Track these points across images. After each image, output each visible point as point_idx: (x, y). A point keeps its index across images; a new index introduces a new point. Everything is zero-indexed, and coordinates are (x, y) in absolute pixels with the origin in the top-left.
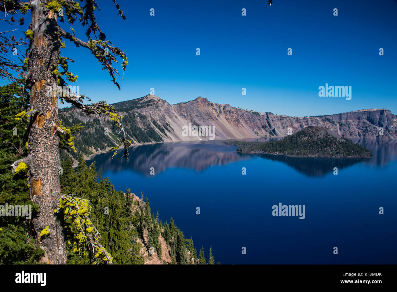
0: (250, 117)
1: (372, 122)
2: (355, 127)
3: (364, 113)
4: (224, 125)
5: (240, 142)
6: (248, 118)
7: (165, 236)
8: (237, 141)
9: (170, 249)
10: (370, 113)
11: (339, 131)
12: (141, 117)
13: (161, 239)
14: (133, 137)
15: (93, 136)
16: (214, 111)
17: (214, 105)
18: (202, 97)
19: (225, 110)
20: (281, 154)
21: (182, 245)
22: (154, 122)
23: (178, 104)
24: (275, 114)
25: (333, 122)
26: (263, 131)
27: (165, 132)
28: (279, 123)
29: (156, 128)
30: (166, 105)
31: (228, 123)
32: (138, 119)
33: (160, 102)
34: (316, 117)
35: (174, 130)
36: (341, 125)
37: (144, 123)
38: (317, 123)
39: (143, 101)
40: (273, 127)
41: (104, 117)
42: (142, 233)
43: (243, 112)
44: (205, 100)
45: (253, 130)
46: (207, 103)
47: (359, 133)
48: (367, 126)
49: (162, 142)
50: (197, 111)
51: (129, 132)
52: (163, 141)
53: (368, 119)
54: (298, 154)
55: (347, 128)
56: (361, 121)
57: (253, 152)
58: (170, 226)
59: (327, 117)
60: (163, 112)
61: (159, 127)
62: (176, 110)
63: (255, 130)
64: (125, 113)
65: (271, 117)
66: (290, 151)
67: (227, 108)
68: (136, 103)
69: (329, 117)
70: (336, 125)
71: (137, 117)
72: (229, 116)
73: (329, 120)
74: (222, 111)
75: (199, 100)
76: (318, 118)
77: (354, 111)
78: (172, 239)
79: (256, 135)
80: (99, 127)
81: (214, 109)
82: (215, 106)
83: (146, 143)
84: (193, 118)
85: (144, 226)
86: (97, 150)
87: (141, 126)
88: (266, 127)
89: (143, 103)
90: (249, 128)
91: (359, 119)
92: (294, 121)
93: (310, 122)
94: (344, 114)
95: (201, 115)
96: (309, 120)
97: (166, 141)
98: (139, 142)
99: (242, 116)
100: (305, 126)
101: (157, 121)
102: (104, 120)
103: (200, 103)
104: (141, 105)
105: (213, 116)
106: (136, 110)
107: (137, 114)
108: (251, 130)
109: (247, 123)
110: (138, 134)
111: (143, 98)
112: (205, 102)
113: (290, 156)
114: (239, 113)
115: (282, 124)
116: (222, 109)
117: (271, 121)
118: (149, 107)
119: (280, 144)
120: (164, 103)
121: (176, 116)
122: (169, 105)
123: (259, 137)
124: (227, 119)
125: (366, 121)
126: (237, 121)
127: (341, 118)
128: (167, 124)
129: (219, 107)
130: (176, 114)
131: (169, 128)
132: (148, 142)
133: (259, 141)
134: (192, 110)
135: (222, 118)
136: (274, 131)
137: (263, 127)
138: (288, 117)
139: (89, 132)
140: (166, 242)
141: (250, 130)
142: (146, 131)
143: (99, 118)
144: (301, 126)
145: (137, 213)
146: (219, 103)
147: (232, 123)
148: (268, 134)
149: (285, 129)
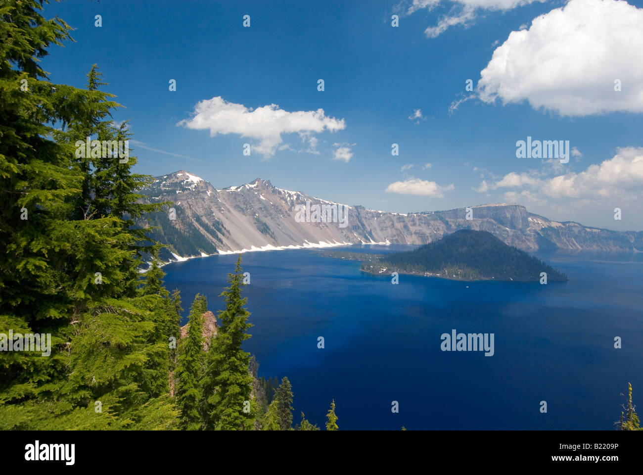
1: (501, 222)
3: (488, 209)
10: (497, 209)
16: (283, 201)
22: (198, 219)
24: (367, 208)
25: (447, 222)
26: (356, 234)
27: (217, 237)
28: (375, 223)
29: (202, 229)
30: (210, 189)
33: (202, 184)
34: (425, 213)
35: (230, 232)
37: (183, 220)
38: (427, 223)
39: (171, 181)
40: (368, 227)
44: (267, 184)
48: (495, 227)
49: (215, 254)
50: (259, 201)
52: (217, 252)
53: (495, 217)
56: (485, 220)
60: (207, 201)
61: (207, 228)
62: (226, 198)
65: (362, 213)
67: (302, 198)
68: (159, 185)
69: (441, 214)
70: (451, 225)
73: (441, 219)
74: (295, 204)
75: (258, 184)
76: (427, 216)
82: (283, 195)
83: (193, 257)
84: (255, 213)
87: (178, 225)
88: (358, 227)
89: (172, 185)
91: (482, 217)
92: (395, 220)
93: (417, 222)
95: (265, 208)
96: (416, 218)
98: (182, 255)
101: (202, 216)
103: (260, 187)
104: (167, 189)
105: (283, 210)
106: (165, 197)
110: (177, 240)
111: (169, 177)
112: (267, 187)
115: (379, 224)
116: (294, 199)
117: (364, 220)
118: (187, 192)
120: (207, 187)
121: (228, 209)
123: (351, 244)
125: (491, 220)
127: (456, 217)
128: (218, 223)
130: (228, 206)
131: (223, 229)
132: (195, 255)
134: (251, 199)
137: (354, 228)
138: (387, 214)
142: (187, 234)
144: (405, 227)
148: (363, 239)
149: (385, 232)
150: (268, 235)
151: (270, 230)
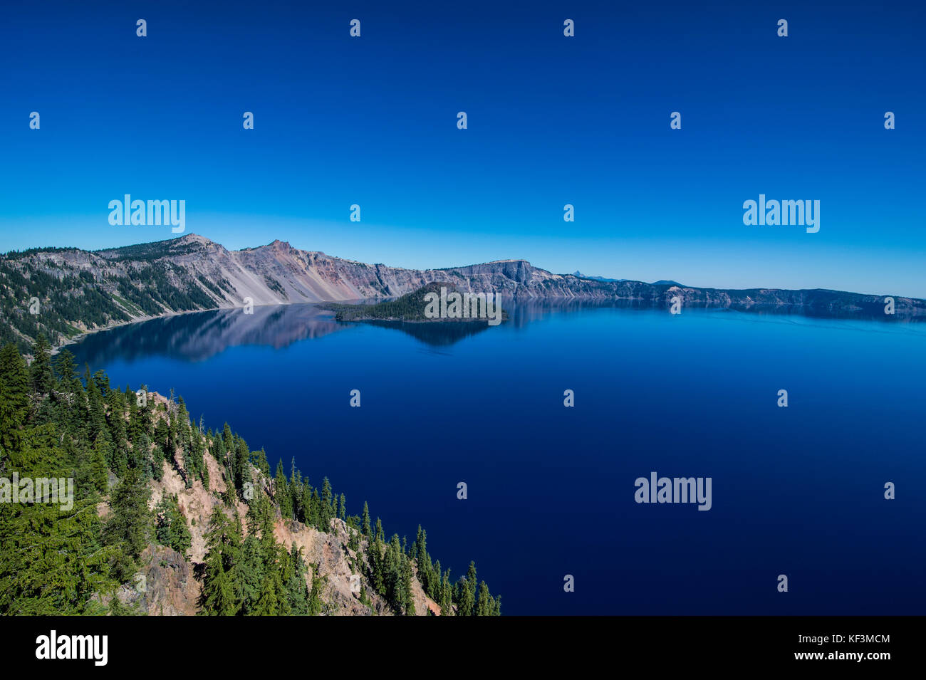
0: (354, 270)
1: (509, 276)
2: (489, 282)
3: (499, 264)
4: (317, 281)
5: (340, 305)
6: (351, 272)
7: (216, 452)
8: (335, 304)
9: (224, 470)
10: (506, 265)
11: (470, 287)
12: (177, 269)
13: (208, 458)
14: (162, 303)
15: (80, 303)
16: (300, 261)
17: (300, 253)
18: (281, 241)
19: (317, 260)
20: (397, 319)
21: (245, 462)
22: (202, 278)
23: (241, 250)
24: (387, 265)
25: (463, 277)
26: (372, 289)
27: (220, 294)
28: (393, 278)
29: (204, 287)
30: (221, 251)
31: (323, 278)
32: (172, 274)
33: (211, 246)
34: (442, 269)
35: (237, 289)
36: (472, 280)
37: (183, 280)
38: (443, 278)
39: (180, 244)
40: (386, 283)
41: (102, 270)
42: (173, 454)
43: (343, 264)
44: (286, 245)
45: (359, 288)
46: (289, 250)
47: (493, 289)
48: (503, 280)
49: (216, 309)
50: (274, 261)
51: (155, 294)
52: (218, 307)
53: (505, 272)
54: (418, 319)
55: (479, 283)
56: (496, 274)
57: (358, 319)
58: (224, 435)
59: (455, 270)
60: (216, 261)
61: (210, 286)
62: (239, 259)
63: (361, 288)
64: (146, 264)
65: (382, 270)
66: (408, 315)
67: (320, 258)
68: (167, 247)
69: (457, 270)
70: (466, 280)
71: (169, 270)
72: (322, 269)
73: (457, 274)
74: (313, 262)
75: (276, 245)
76: (443, 272)
77: (487, 262)
78: (228, 455)
79: (362, 295)
80: (93, 287)
81: (300, 258)
82: (301, 255)
83: (188, 312)
84: (267, 272)
85: (177, 442)
86: (89, 327)
87: (177, 284)
88: (376, 283)
89: (180, 247)
90: (353, 285)
91: (494, 273)
92: (413, 275)
93: (433, 277)
94: (476, 266)
95: (279, 267)
96: (433, 274)
97: (223, 306)
98: (175, 310)
99: (342, 268)
100: (427, 282)
101: (207, 276)
102: (104, 275)
103: (277, 249)
104: (175, 251)
105: (299, 269)
106: (167, 259)
107: (168, 265)
108: (356, 288)
109: (349, 279)
110: (172, 297)
111: (178, 240)
112: (286, 248)
113: (408, 321)
114: (338, 264)
115: (397, 280)
116: (312, 258)
117: (383, 276)
118: (191, 254)
119: (395, 306)
120: (217, 249)
121: (239, 269)
122: (226, 251)
123: (366, 297)
124: (321, 273)
125: (501, 275)
126: (336, 276)
127: (471, 272)
128: (224, 281)
129: (308, 256)
130: (239, 266)
131: (228, 287)
132: (191, 310)
133: (367, 303)
134: (265, 259)
135: (313, 272)
136: (387, 289)
137: (372, 284)
138: (406, 270)
139: (72, 297)
140: (217, 461)
141: (354, 289)
142: (186, 292)
143: (93, 272)
144: (422, 282)
145: (162, 422)
146: (307, 250)
147: (328, 278)
148: (379, 294)
149: (402, 287)
150: (278, 292)
151: (280, 286)
